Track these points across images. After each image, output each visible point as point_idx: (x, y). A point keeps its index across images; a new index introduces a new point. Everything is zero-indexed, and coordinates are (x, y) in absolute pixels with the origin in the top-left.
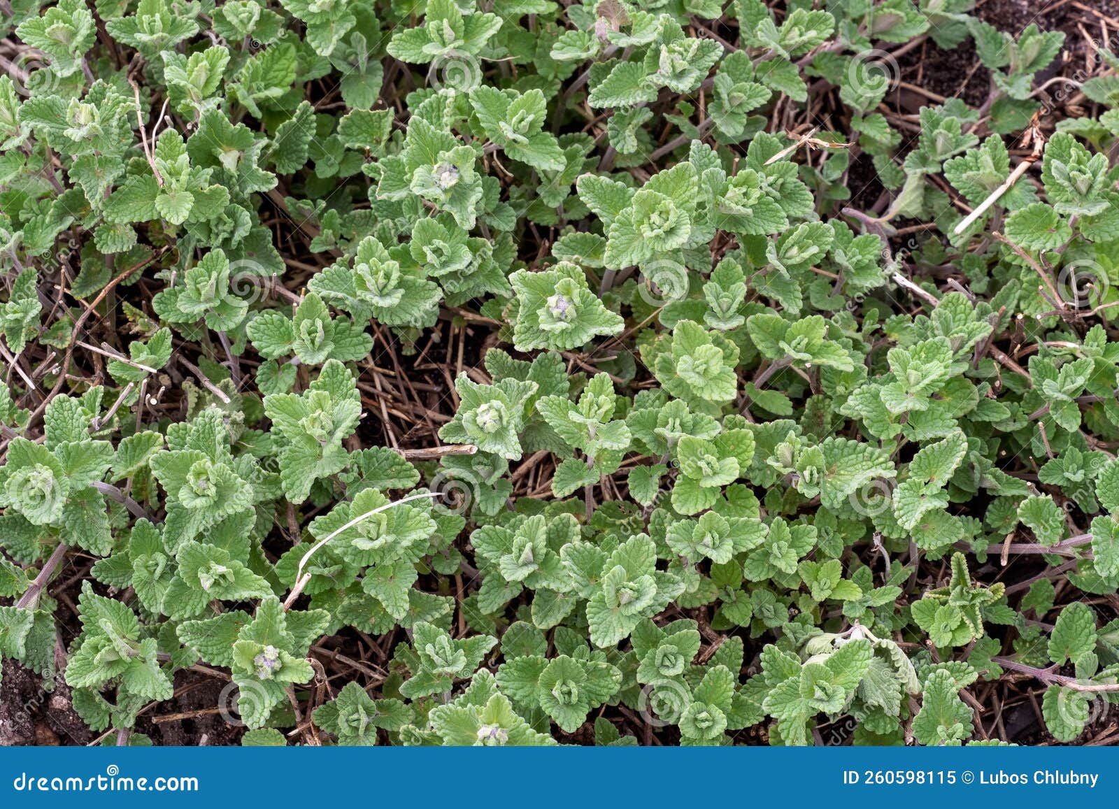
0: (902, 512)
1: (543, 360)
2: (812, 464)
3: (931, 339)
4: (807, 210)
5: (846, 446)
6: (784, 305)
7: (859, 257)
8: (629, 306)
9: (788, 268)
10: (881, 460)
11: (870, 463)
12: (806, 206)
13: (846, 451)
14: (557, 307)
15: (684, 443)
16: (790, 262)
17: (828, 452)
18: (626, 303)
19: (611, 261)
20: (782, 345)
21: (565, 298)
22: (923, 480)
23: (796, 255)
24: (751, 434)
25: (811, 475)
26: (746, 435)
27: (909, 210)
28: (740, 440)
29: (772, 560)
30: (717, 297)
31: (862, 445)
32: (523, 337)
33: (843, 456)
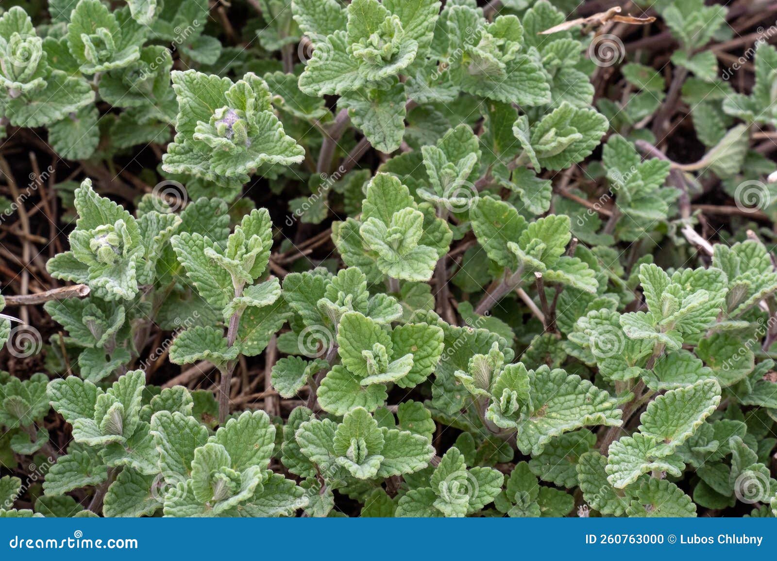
0: (616, 467)
1: (203, 206)
2: (513, 387)
3: (701, 268)
4: (583, 104)
5: (564, 380)
6: (526, 201)
7: (640, 183)
8: (342, 196)
9: (538, 152)
10: (606, 405)
11: (591, 408)
12: (584, 100)
13: (564, 387)
14: (223, 118)
15: (349, 320)
16: (542, 148)
17: (539, 384)
18: (340, 190)
19: (308, 84)
20: (513, 246)
21: (236, 111)
22: (654, 438)
23: (552, 141)
24: (441, 334)
25: (508, 401)
26: (435, 333)
27: (724, 166)
28: (426, 339)
29: (437, 505)
30: (439, 168)
31: (586, 383)
32: (176, 158)
33: (558, 395)
